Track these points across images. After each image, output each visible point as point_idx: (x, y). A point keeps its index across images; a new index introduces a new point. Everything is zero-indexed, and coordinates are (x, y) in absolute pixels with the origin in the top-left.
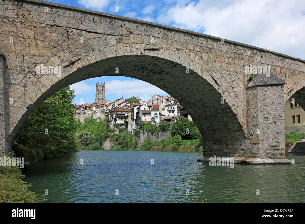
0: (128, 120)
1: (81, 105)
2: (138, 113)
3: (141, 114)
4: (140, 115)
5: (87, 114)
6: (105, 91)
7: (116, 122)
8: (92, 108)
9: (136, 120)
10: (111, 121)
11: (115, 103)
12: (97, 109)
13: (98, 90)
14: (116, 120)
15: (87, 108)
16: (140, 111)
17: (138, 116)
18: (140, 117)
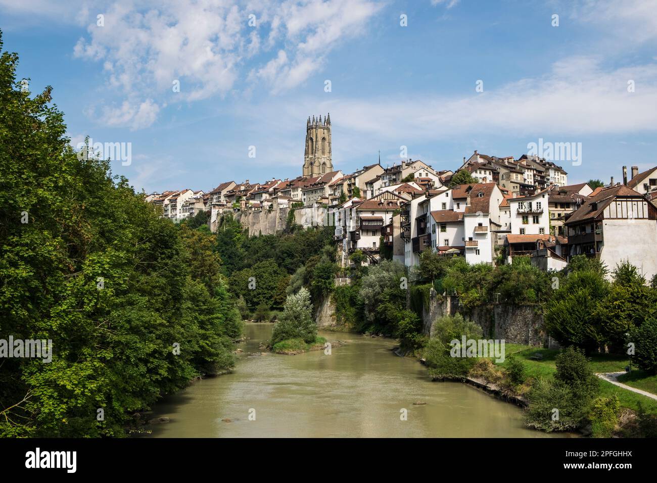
0: (391, 237)
1: (262, 183)
2: (422, 220)
3: (432, 222)
4: (428, 225)
5: (278, 211)
6: (329, 143)
7: (355, 242)
8: (292, 193)
9: (416, 242)
10: (341, 241)
11: (357, 179)
12: (305, 197)
13: (312, 139)
14: (354, 237)
15: (280, 194)
16: (428, 214)
17: (421, 230)
18: (427, 231)
